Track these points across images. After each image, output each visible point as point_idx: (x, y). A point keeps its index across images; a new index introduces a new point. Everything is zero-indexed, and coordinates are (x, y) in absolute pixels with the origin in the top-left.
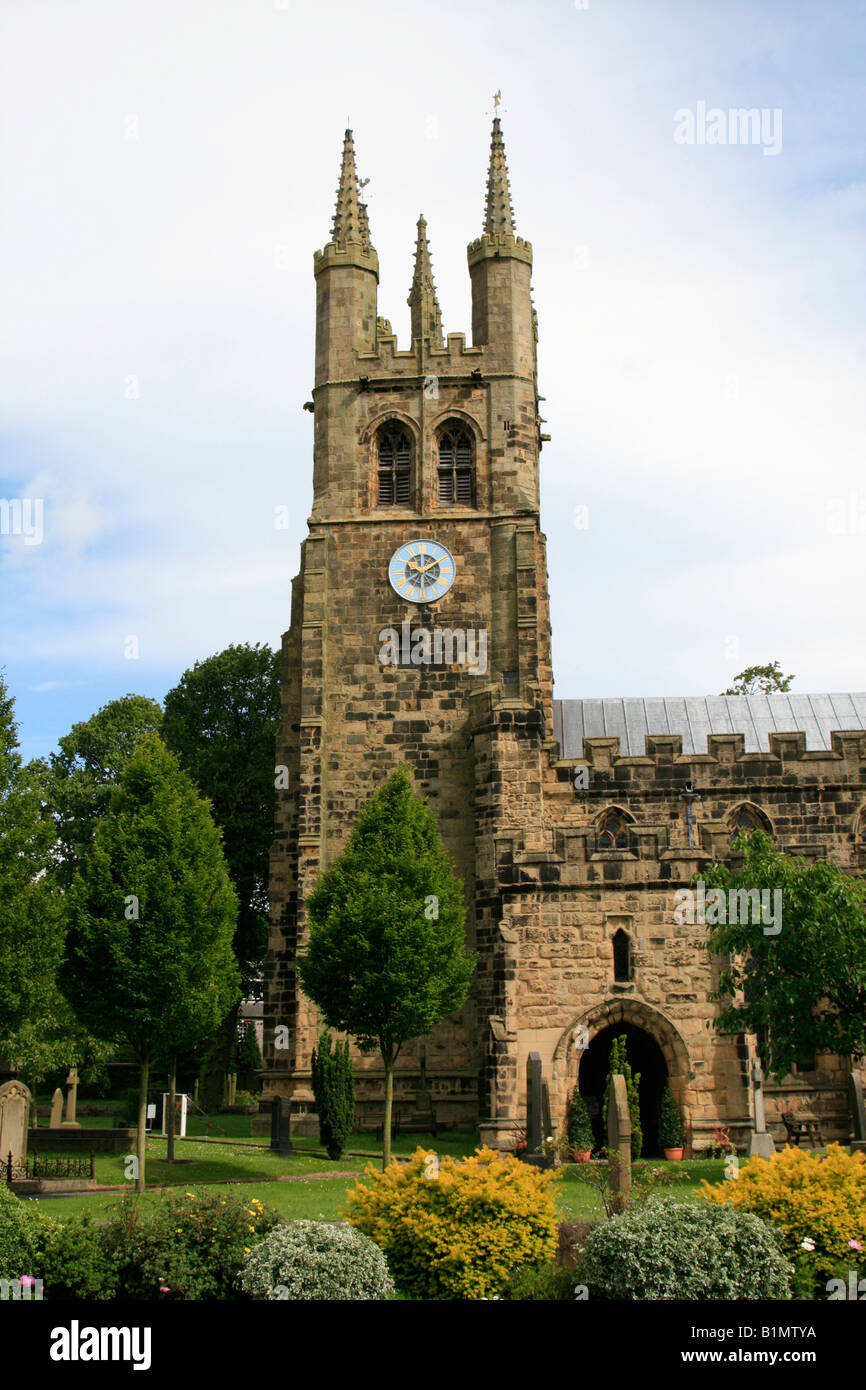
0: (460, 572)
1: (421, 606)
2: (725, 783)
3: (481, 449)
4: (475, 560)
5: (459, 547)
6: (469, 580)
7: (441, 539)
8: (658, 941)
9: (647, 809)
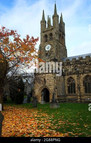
0: (51, 47)
1: (48, 51)
2: (74, 63)
3: (53, 35)
4: (53, 46)
5: (51, 45)
6: (52, 48)
7: (50, 44)
8: (48, 79)
9: (66, 67)
